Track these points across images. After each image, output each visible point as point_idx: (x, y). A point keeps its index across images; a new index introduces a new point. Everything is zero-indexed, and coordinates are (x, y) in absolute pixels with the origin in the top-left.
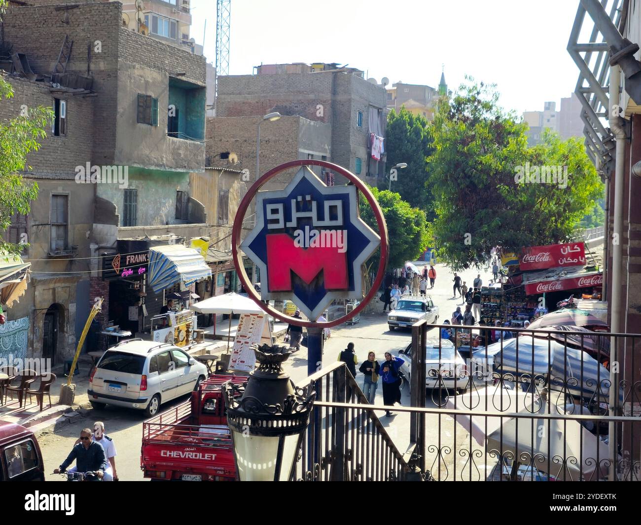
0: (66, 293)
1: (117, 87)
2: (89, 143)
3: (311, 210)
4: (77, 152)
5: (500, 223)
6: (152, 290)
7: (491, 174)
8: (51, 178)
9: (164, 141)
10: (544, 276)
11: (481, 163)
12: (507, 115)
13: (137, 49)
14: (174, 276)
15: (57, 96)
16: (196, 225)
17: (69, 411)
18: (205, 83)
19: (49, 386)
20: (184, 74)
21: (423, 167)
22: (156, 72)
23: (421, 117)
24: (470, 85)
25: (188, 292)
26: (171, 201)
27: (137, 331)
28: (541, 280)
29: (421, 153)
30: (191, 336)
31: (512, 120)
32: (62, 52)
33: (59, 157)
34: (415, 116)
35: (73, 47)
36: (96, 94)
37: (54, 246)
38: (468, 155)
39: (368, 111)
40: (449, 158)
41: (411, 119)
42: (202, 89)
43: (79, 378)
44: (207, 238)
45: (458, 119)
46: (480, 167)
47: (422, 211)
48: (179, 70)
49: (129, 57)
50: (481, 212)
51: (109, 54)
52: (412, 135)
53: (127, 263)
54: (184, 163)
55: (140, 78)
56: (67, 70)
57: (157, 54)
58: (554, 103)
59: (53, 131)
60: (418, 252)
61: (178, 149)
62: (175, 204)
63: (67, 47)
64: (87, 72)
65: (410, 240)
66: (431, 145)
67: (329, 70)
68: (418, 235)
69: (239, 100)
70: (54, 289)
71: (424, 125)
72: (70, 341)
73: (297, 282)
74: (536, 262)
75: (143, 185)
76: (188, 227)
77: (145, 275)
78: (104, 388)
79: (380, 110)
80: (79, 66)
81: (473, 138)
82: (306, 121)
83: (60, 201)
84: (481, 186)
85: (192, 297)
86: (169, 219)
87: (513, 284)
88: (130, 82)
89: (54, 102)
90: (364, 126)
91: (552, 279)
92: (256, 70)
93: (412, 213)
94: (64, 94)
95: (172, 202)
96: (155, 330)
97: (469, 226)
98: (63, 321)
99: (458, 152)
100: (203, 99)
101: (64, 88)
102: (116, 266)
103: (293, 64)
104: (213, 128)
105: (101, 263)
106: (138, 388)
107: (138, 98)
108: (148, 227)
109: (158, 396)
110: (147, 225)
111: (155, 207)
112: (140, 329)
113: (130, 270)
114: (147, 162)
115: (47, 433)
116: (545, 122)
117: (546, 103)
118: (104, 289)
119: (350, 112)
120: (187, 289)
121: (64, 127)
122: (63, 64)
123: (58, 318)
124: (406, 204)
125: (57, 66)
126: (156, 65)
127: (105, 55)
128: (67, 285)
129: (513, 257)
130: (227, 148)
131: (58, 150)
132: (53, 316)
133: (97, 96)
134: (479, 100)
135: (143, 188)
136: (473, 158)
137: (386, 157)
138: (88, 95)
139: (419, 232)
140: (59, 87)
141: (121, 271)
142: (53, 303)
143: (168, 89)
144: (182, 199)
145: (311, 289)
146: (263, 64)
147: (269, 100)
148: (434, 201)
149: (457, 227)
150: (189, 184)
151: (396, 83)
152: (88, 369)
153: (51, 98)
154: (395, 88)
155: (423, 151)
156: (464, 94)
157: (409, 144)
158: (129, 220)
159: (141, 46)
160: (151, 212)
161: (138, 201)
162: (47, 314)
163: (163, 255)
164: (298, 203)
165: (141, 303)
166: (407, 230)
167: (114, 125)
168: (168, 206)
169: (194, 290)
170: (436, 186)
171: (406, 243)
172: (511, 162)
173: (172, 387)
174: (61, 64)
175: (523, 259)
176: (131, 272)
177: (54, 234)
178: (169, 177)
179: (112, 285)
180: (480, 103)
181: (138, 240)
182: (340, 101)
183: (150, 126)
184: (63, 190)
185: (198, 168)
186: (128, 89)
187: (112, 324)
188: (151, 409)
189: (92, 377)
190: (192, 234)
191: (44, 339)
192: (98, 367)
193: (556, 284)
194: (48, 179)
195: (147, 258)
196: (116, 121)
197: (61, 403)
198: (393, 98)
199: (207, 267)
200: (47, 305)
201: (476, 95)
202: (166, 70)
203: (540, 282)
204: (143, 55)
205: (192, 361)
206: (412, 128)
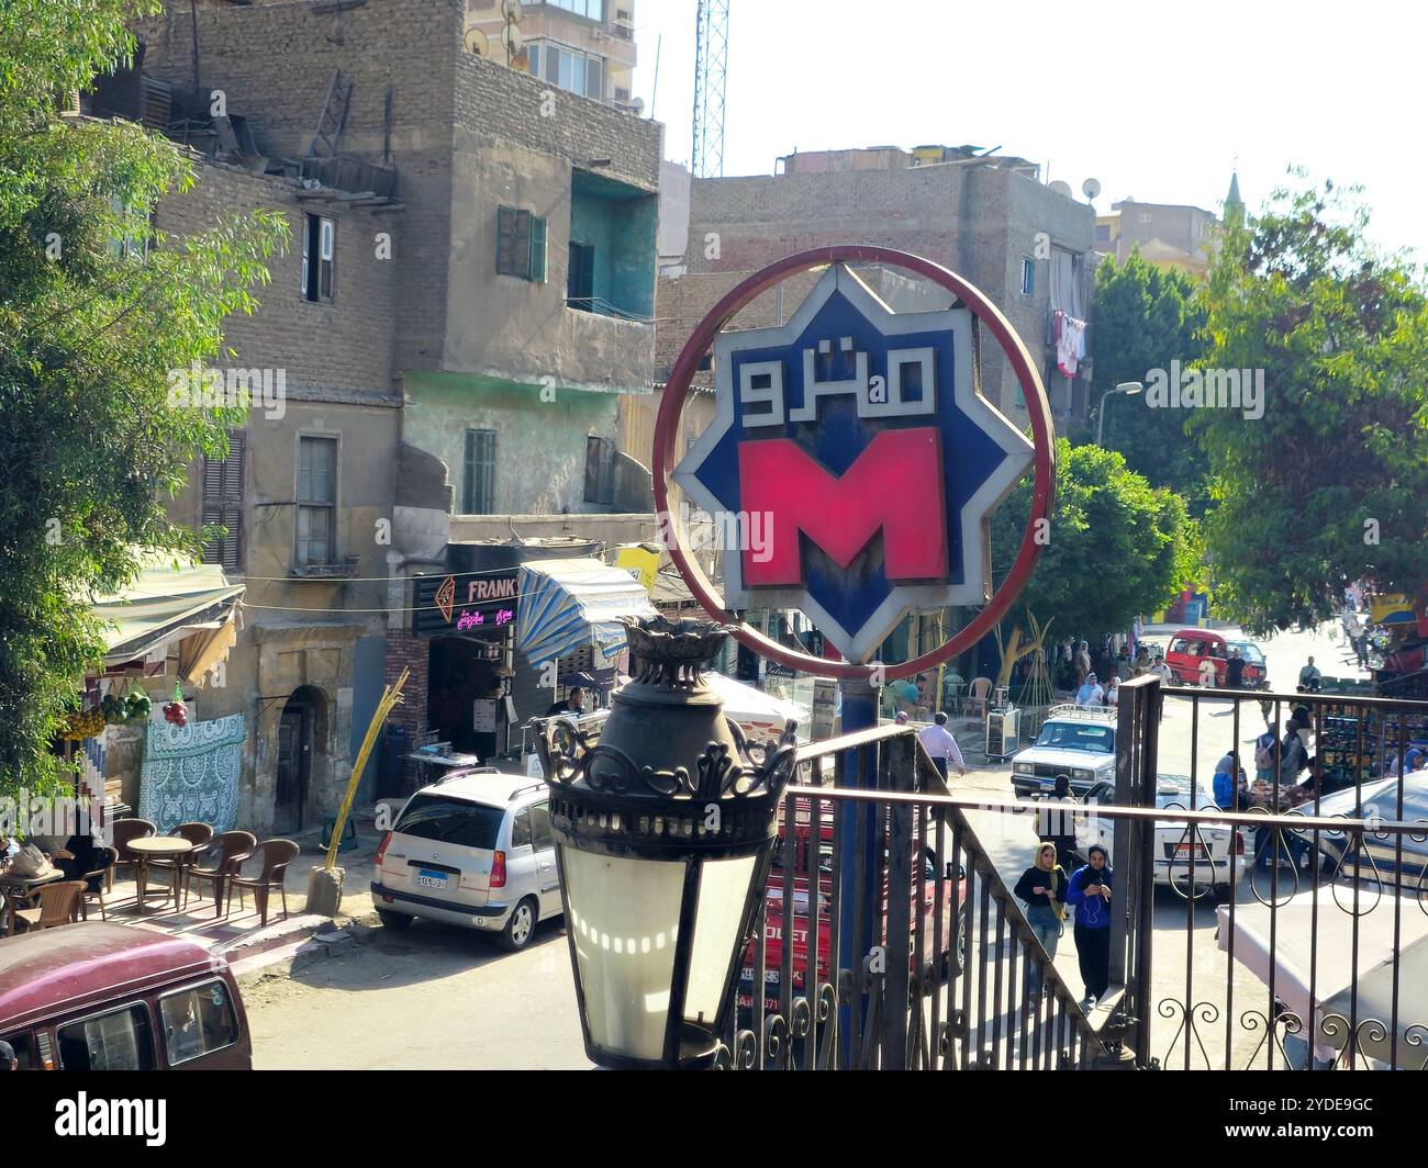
0: (330, 662)
1: (450, 190)
2: (387, 321)
3: (853, 377)
4: (358, 341)
6: (526, 661)
7: (1350, 402)
8: (298, 398)
9: (559, 317)
11: (1325, 374)
12: (1390, 260)
13: (499, 101)
14: (577, 630)
15: (312, 208)
16: (630, 517)
17: (327, 928)
18: (656, 185)
19: (283, 869)
20: (606, 163)
22: (542, 156)
23: (1179, 274)
24: (1299, 187)
25: (610, 672)
26: (574, 461)
27: (492, 754)
31: (1401, 273)
32: (328, 111)
33: (316, 351)
34: (1163, 272)
35: (352, 99)
36: (401, 206)
37: (304, 555)
38: (1292, 355)
39: (1048, 259)
41: (1155, 279)
42: (650, 198)
43: (356, 857)
44: (657, 545)
45: (1268, 270)
46: (1321, 383)
47: (1177, 496)
48: (596, 153)
49: (479, 119)
50: (1321, 493)
51: (432, 114)
52: (1156, 317)
53: (471, 598)
54: (605, 371)
55: (505, 169)
56: (338, 150)
57: (544, 115)
59: (304, 290)
60: (1166, 594)
61: (592, 337)
62: (584, 466)
63: (339, 98)
64: (383, 157)
65: (1147, 565)
66: (1200, 333)
67: (957, 159)
68: (1167, 553)
69: (741, 235)
70: (303, 653)
71: (1186, 292)
72: (338, 773)
73: (816, 561)
75: (510, 420)
76: (613, 521)
77: (512, 627)
78: (409, 880)
79: (1077, 257)
80: (367, 143)
81: (1305, 313)
82: (897, 280)
83: (319, 451)
84: (1324, 430)
85: (618, 682)
86: (571, 501)
87: (1400, 671)
88: (481, 177)
89: (306, 222)
90: (1038, 294)
92: (781, 165)
93: (1153, 499)
94: (331, 205)
95: (577, 463)
96: (530, 753)
97: (1291, 527)
98: (325, 728)
99: (1267, 347)
100: (651, 225)
101: (328, 191)
102: (444, 603)
103: (871, 150)
104: (677, 299)
105: (411, 597)
106: (484, 881)
107: (499, 218)
108: (520, 517)
109: (531, 901)
110: (519, 513)
111: (538, 472)
112: (499, 749)
113: (477, 614)
114: (518, 366)
115: (274, 976)
118: (415, 658)
119: (1004, 261)
120: (609, 664)
121: (329, 280)
122: (329, 137)
123: (312, 721)
124: (1139, 479)
125: (315, 142)
126: (543, 140)
127: (424, 116)
128: (333, 644)
129: (1401, 603)
131: (314, 333)
132: (300, 715)
133: (404, 211)
134: (1320, 225)
135: (508, 426)
136: (1304, 361)
137: (1090, 370)
138: (385, 208)
139: (1168, 546)
140: (317, 188)
141: (457, 616)
142: (301, 685)
143: (569, 196)
144: (601, 456)
145: (850, 582)
146: (798, 152)
147: (812, 234)
148: (1209, 474)
149: (1262, 530)
150: (616, 422)
151: (1120, 200)
152: (376, 838)
153: (299, 214)
154: (1118, 213)
155: (1182, 354)
156: (1284, 211)
157: (1149, 337)
158: (477, 500)
159: (507, 94)
160: (527, 484)
161: (497, 456)
162: (286, 710)
163: (551, 581)
164: (819, 358)
165: (501, 691)
166: (1139, 540)
167: (444, 280)
168: (568, 472)
169: (623, 666)
170: (1210, 432)
171: (1137, 571)
172: (1401, 373)
174: (325, 139)
176: (478, 618)
177: (304, 528)
178: (569, 404)
179: (436, 650)
180: (1323, 231)
181: (495, 545)
182: (980, 234)
183: (526, 282)
184: (326, 426)
185: (636, 385)
186: (476, 194)
188: (514, 933)
189: (382, 853)
190: (622, 535)
191: (280, 766)
192: (396, 830)
194: (290, 399)
195: (515, 586)
196: (448, 268)
197: (310, 909)
198: (1112, 237)
199: (655, 612)
200: (287, 688)
201: (1314, 212)
202: (565, 153)
204: (512, 116)
206: (1155, 298)
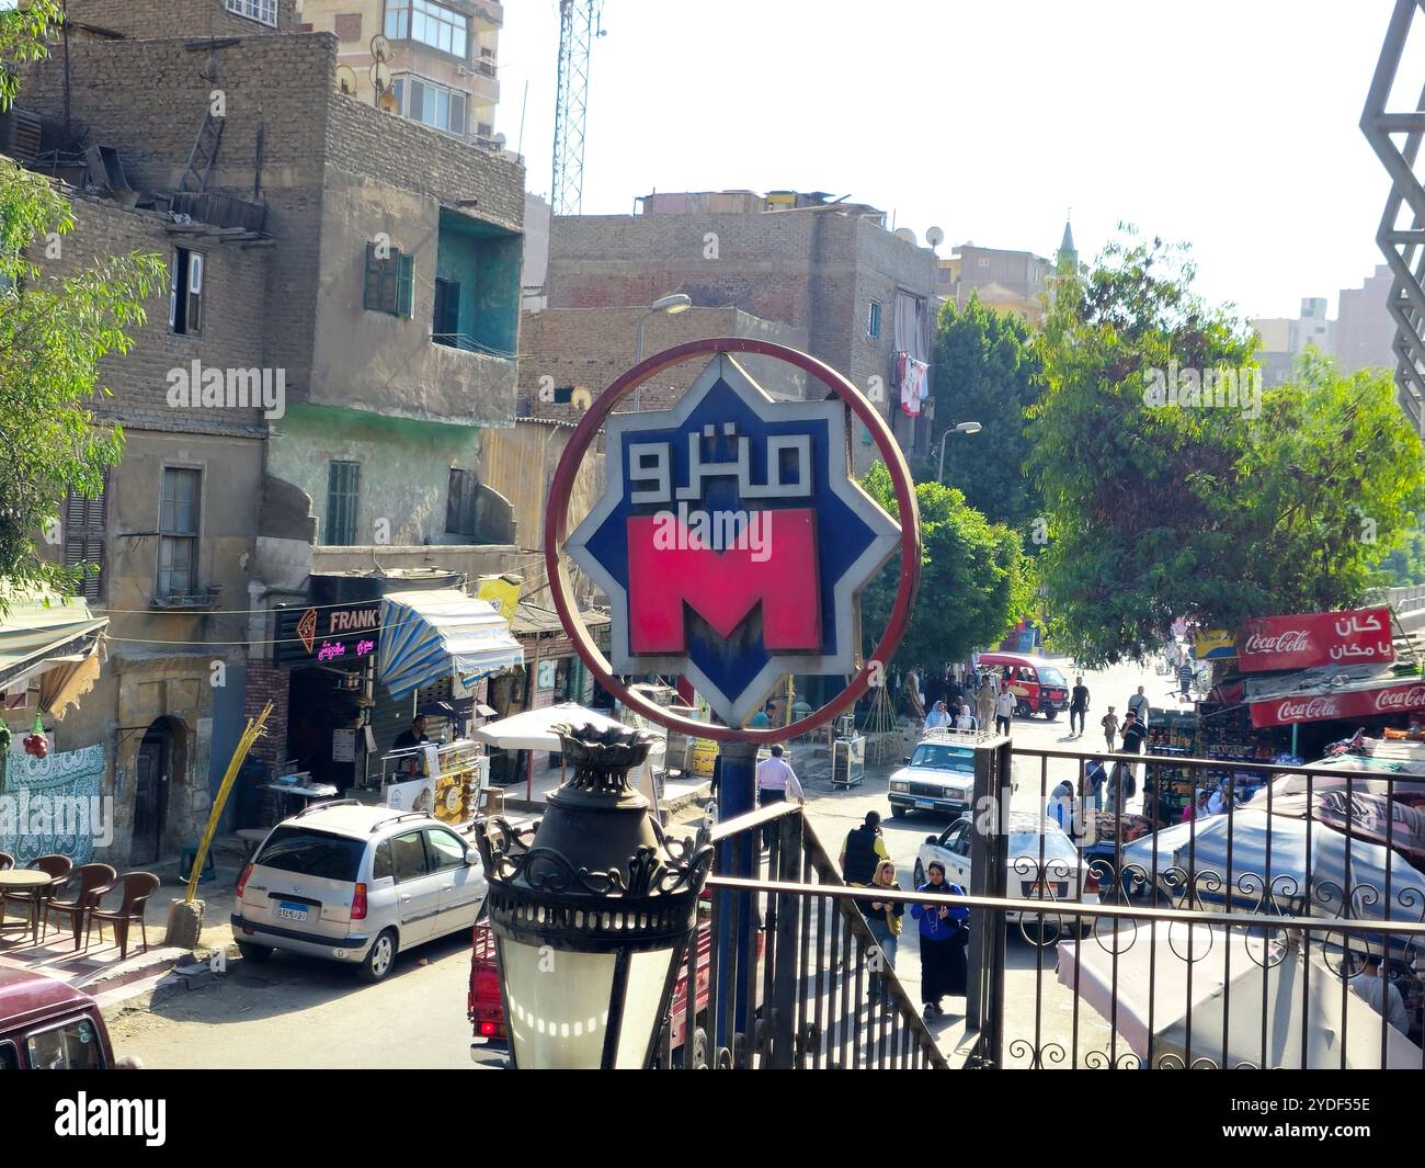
0: (190, 692)
1: (319, 227)
2: (253, 353)
3: (735, 459)
5: (1194, 560)
6: (387, 692)
7: (1176, 447)
8: (164, 429)
9: (424, 352)
10: (1295, 685)
11: (1153, 421)
12: (1214, 314)
13: (370, 142)
14: (438, 662)
15: (183, 242)
16: (491, 549)
17: (186, 961)
18: (521, 225)
19: (143, 902)
20: (473, 204)
21: (1016, 432)
22: (411, 196)
23: (1016, 318)
24: (1130, 243)
25: (470, 701)
26: (436, 492)
27: (351, 785)
28: (1290, 694)
29: (1014, 400)
30: (472, 802)
31: (1224, 326)
32: (199, 146)
34: (1001, 316)
35: (223, 135)
36: (271, 241)
37: (166, 586)
38: (1123, 403)
39: (893, 302)
40: (1077, 408)
41: (993, 322)
42: (515, 238)
43: (213, 887)
44: (517, 577)
45: (1101, 321)
46: (1149, 430)
47: (1013, 532)
48: (463, 193)
49: (350, 159)
50: (1149, 534)
51: (303, 152)
52: (995, 360)
53: (332, 630)
54: (469, 405)
55: (374, 207)
56: (209, 185)
57: (413, 156)
58: (1323, 302)
59: (172, 323)
60: (1002, 626)
61: (456, 372)
62: (447, 498)
63: (211, 134)
64: (253, 192)
65: (984, 597)
66: (1035, 379)
67: (808, 205)
68: (1003, 587)
69: (600, 272)
70: (163, 684)
71: (1022, 336)
72: (197, 804)
73: (699, 630)
74: (1277, 653)
75: (374, 451)
76: (474, 552)
77: (372, 657)
78: (269, 912)
79: (921, 301)
80: (235, 178)
81: (1135, 363)
82: (751, 319)
83: (183, 482)
84: (1152, 474)
85: (477, 711)
86: (432, 532)
87: (1221, 704)
88: (351, 215)
89: (175, 255)
90: (883, 336)
91: (1314, 691)
92: (640, 205)
93: (990, 535)
94: (200, 239)
95: (439, 495)
96: (391, 784)
97: (1121, 565)
98: (183, 758)
99: (1100, 394)
100: (516, 263)
101: (198, 225)
102: (306, 635)
103: (726, 193)
104: (536, 331)
105: (273, 626)
106: (345, 913)
107: (367, 255)
108: (383, 548)
109: (392, 932)
111: (401, 504)
112: (358, 780)
113: (338, 644)
114: (383, 399)
115: (134, 1010)
116: (1303, 342)
117: (1304, 300)
118: (276, 688)
119: (852, 303)
120: (468, 694)
121: (197, 313)
122: (200, 172)
123: (171, 752)
124: (977, 515)
125: (185, 177)
126: (411, 180)
127: (295, 154)
128: (193, 674)
129: (1223, 639)
130: (570, 377)
132: (158, 746)
133: (273, 246)
134: (1149, 279)
135: (372, 457)
136: (1133, 408)
137: (932, 409)
138: (254, 242)
139: (1005, 580)
140: (188, 223)
141: (318, 646)
142: (160, 715)
143: (437, 234)
144: (464, 486)
145: (731, 650)
146: (657, 192)
147: (669, 272)
148: (1042, 510)
149: (1094, 568)
150: (478, 455)
151: (960, 244)
152: (236, 870)
153: (168, 247)
154: (959, 257)
155: (1019, 395)
156: (1115, 265)
157: (987, 379)
158: (340, 530)
159: (378, 135)
160: (390, 515)
161: (361, 487)
162: (146, 741)
163: (413, 613)
164: (704, 441)
165: (361, 721)
166: (978, 574)
167: (312, 314)
168: (431, 503)
169: (483, 696)
170: (1046, 473)
171: (975, 604)
172: (1223, 422)
173: (425, 913)
174: (196, 173)
175: (1248, 644)
176: (339, 649)
177: (167, 558)
178: (433, 437)
179: (297, 679)
180: (1152, 285)
181: (357, 576)
182: (830, 278)
183: (393, 317)
184: (191, 457)
185: (501, 418)
186: (346, 230)
187: (295, 768)
188: (374, 964)
189: (243, 885)
190: (483, 567)
191: (138, 797)
192: (256, 862)
193: (1323, 703)
194: (156, 430)
195: (377, 618)
196: (316, 303)
197: (169, 942)
198: (953, 280)
199: (515, 643)
200: (146, 719)
201: (1144, 266)
202: (432, 193)
203: (1287, 699)
204: (382, 157)
205: (472, 857)
206: (994, 342)
